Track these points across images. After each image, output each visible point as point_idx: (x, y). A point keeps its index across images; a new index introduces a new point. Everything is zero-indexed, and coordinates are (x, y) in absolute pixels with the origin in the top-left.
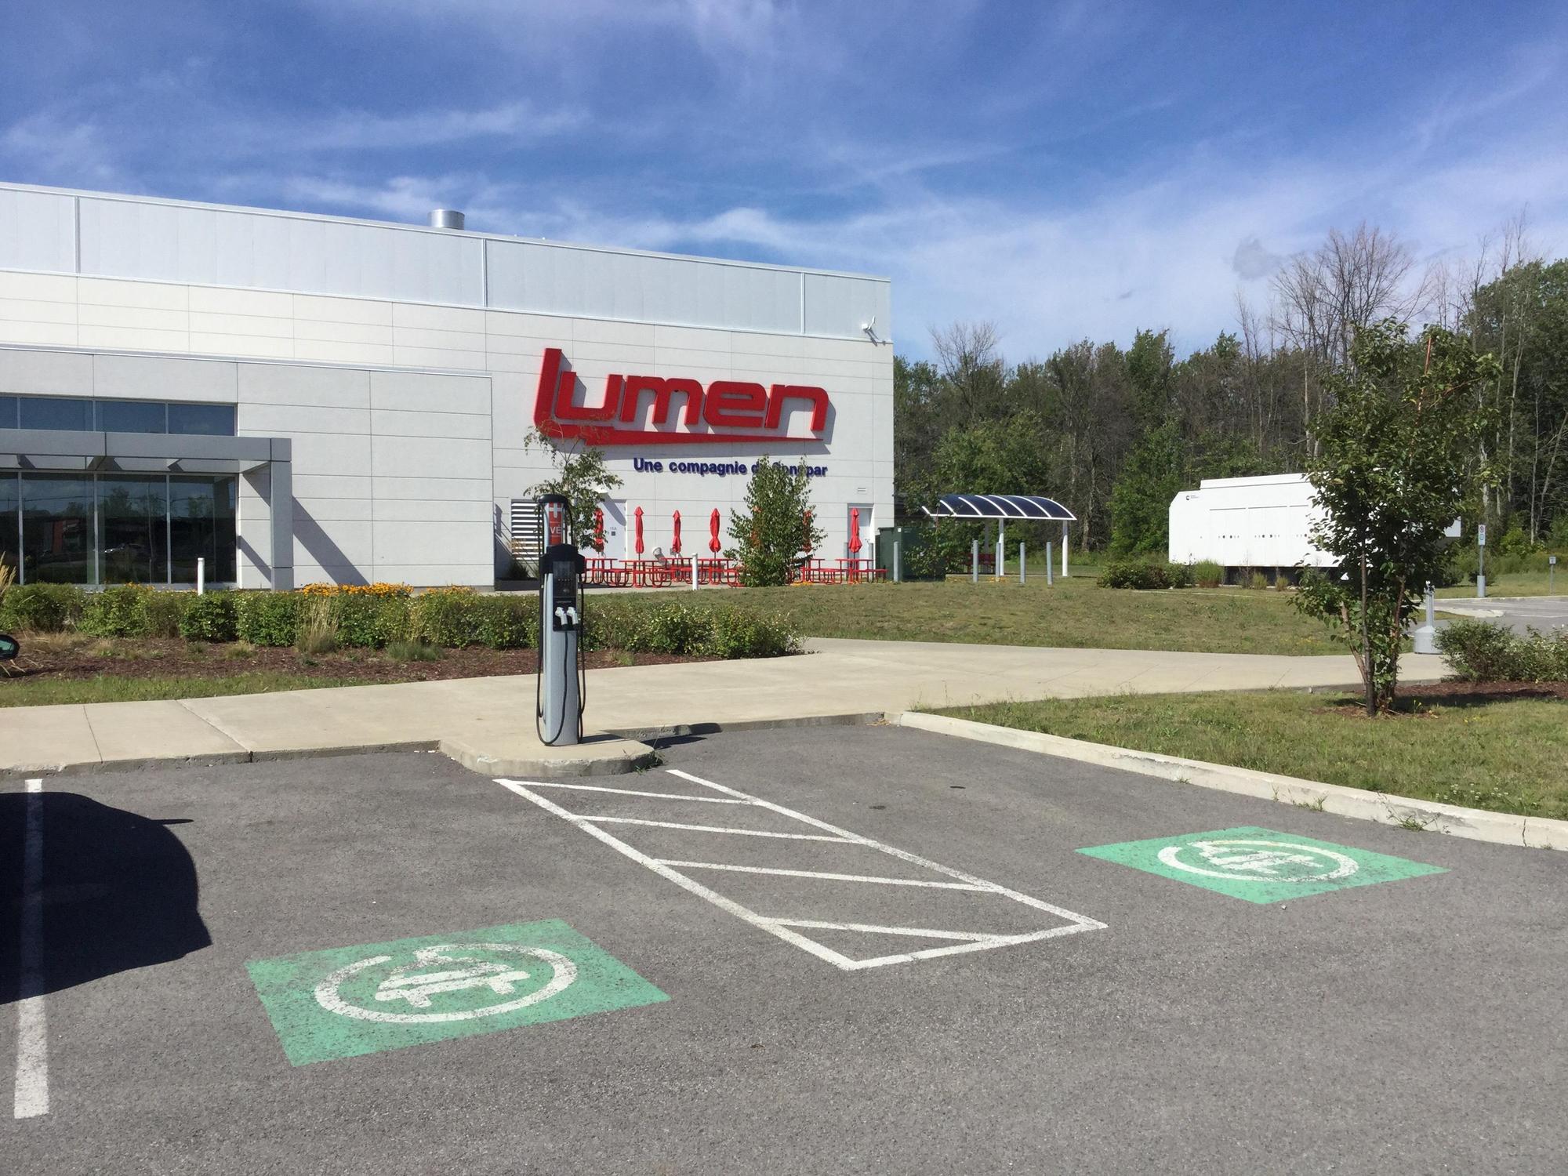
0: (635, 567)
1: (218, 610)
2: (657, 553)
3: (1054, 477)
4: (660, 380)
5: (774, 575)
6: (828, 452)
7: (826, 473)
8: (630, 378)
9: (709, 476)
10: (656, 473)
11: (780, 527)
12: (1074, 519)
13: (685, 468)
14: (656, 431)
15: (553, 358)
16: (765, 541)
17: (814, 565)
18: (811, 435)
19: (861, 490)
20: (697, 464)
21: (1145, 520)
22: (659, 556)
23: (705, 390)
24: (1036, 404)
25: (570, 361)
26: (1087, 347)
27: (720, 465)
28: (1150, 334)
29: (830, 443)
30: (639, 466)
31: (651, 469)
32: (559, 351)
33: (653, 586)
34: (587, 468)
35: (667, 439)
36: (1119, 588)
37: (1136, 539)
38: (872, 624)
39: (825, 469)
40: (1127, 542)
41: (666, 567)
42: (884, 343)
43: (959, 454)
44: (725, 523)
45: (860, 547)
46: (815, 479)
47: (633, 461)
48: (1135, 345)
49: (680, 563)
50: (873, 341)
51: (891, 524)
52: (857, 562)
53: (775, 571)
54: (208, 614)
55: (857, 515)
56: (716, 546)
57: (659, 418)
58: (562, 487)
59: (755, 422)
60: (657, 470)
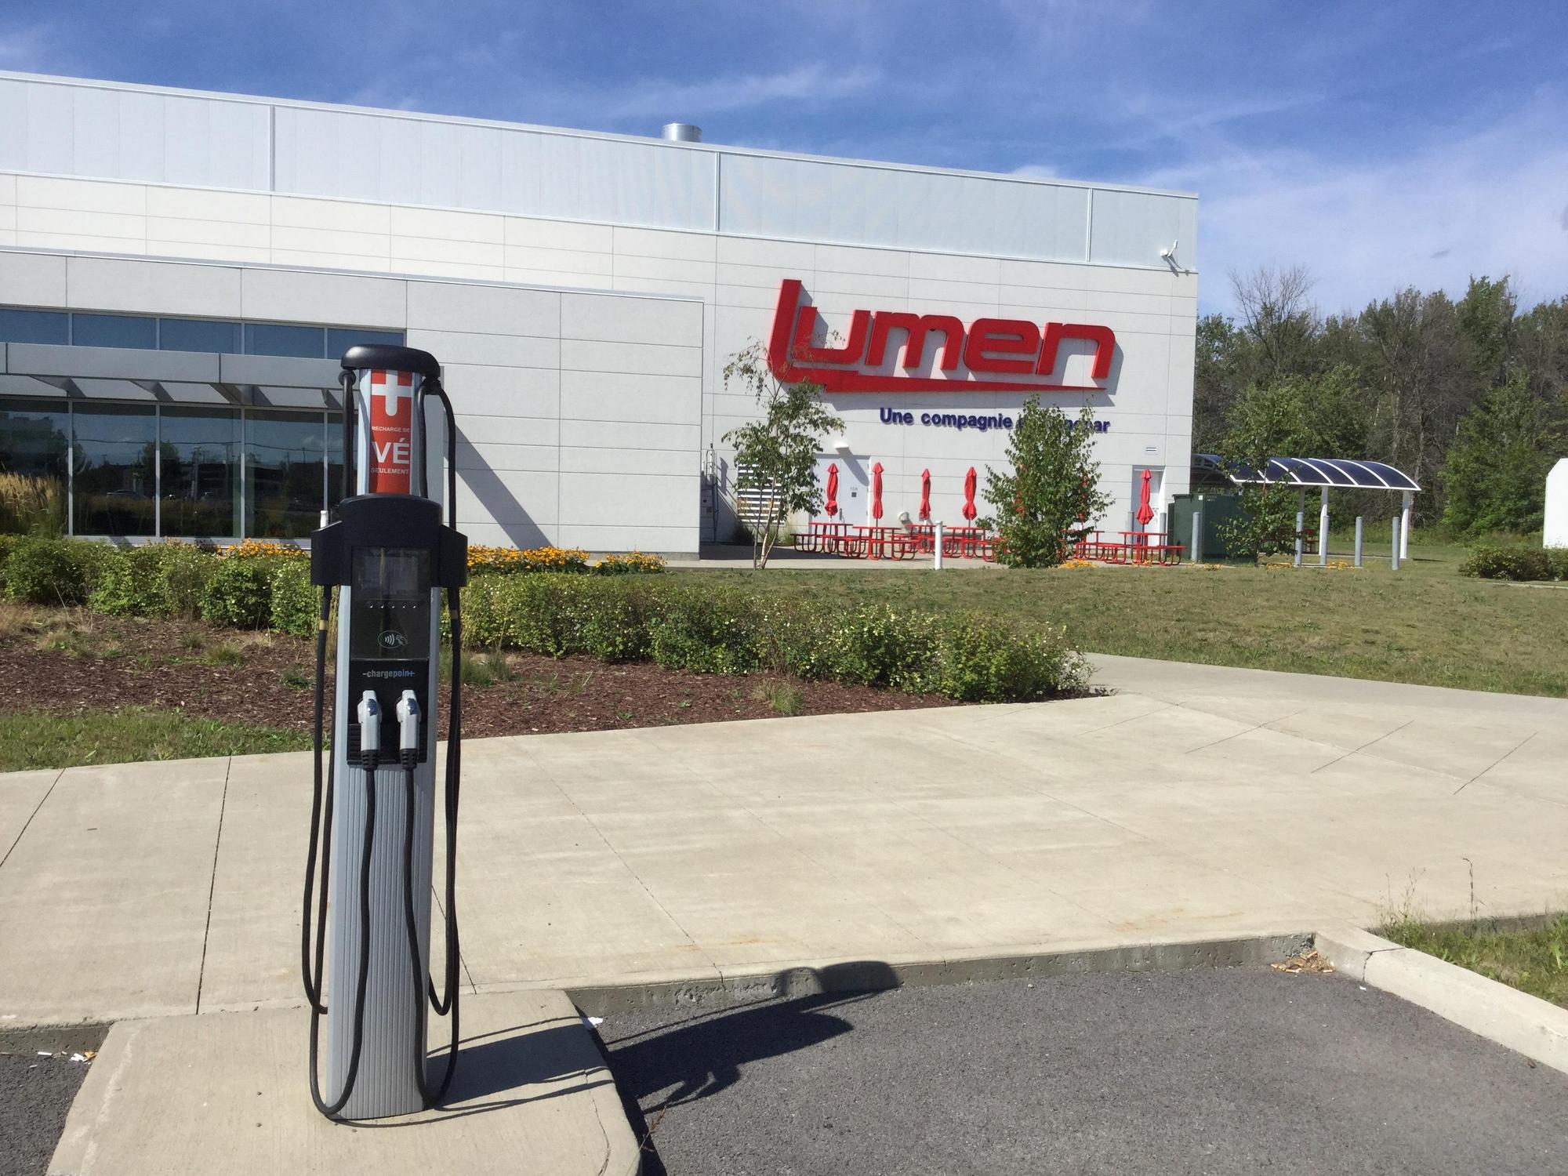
0: (871, 535)
1: (249, 585)
2: (903, 518)
3: (1371, 443)
4: (914, 316)
5: (1041, 551)
6: (1111, 404)
7: (1109, 429)
8: (879, 314)
9: (968, 430)
10: (905, 425)
11: (1051, 489)
12: (1418, 489)
13: (939, 421)
14: (907, 376)
15: (792, 290)
16: (1030, 507)
17: (1091, 538)
18: (1091, 383)
19: (1150, 449)
20: (954, 416)
21: (1485, 494)
22: (906, 522)
23: (967, 329)
24: (1352, 359)
25: (811, 294)
26: (1412, 296)
27: (981, 418)
28: (1486, 281)
29: (1114, 394)
30: (886, 417)
31: (900, 421)
32: (798, 283)
33: (893, 558)
34: (797, 407)
35: (921, 386)
36: (1491, 577)
37: (1473, 516)
38: (1189, 633)
39: (1107, 424)
40: (1462, 517)
41: (912, 535)
42: (1187, 272)
43: (1258, 415)
44: (982, 485)
45: (1151, 518)
46: (1095, 437)
47: (879, 411)
48: (1468, 294)
49: (928, 530)
50: (1173, 270)
51: (1185, 490)
52: (1146, 536)
53: (1042, 547)
54: (236, 589)
55: (1146, 479)
56: (971, 512)
57: (912, 361)
58: (767, 431)
59: (1024, 368)
60: (906, 422)
